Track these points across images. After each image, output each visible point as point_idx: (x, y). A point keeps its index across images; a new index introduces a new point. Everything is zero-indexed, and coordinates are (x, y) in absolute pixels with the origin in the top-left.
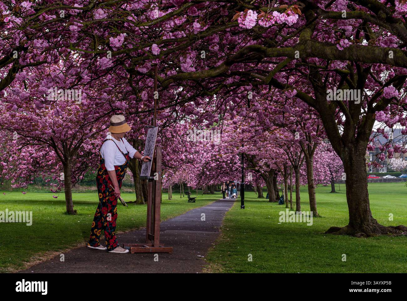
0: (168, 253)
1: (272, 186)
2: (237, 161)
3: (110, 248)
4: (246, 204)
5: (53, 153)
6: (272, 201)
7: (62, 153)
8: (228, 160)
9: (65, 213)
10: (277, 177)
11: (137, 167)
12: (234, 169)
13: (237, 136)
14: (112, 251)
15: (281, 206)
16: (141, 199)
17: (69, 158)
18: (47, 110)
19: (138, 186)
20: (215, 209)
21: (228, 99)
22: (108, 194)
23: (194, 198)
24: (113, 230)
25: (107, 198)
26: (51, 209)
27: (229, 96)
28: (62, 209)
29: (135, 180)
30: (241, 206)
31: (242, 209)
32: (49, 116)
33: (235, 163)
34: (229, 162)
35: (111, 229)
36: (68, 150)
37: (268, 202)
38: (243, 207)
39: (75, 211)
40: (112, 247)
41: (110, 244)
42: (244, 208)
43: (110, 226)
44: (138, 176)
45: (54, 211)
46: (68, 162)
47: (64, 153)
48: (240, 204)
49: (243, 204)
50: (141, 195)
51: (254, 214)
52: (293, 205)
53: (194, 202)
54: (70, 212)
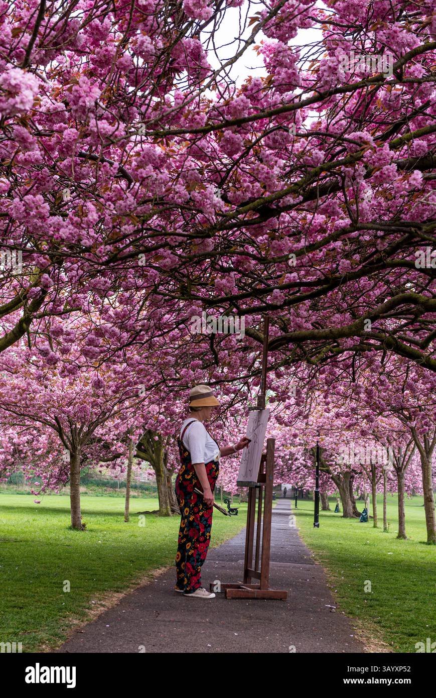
0: (281, 599)
1: (348, 494)
2: (299, 457)
3: (190, 590)
4: (321, 521)
5: (44, 439)
6: (348, 517)
7: (69, 439)
8: (286, 455)
9: (70, 528)
10: (353, 481)
11: (162, 462)
12: (294, 467)
13: (315, 421)
14: (190, 595)
15: (364, 524)
16: (167, 508)
17: (79, 448)
18: (55, 378)
19: (163, 490)
20: (278, 527)
21: (324, 369)
22: (201, 507)
23: (236, 509)
24: (200, 563)
25: (201, 514)
26: (42, 521)
27: (325, 365)
28: (67, 520)
29: (158, 481)
30: (314, 524)
31: (316, 527)
32: (58, 387)
33: (296, 459)
34: (288, 457)
35: (198, 562)
36: (77, 434)
37: (341, 517)
38: (316, 524)
39: (84, 525)
40: (194, 587)
41: (190, 584)
42: (318, 526)
43: (197, 557)
44: (163, 475)
45: (49, 523)
46: (77, 453)
47: (71, 439)
48: (312, 520)
49: (316, 520)
50: (166, 503)
51: (329, 537)
52: (387, 524)
53: (236, 514)
54: (76, 526)
